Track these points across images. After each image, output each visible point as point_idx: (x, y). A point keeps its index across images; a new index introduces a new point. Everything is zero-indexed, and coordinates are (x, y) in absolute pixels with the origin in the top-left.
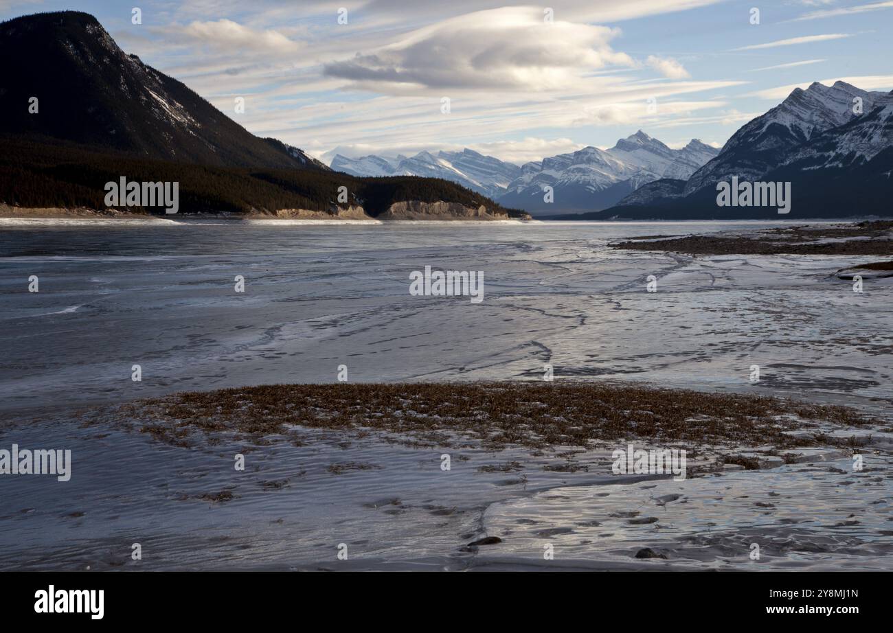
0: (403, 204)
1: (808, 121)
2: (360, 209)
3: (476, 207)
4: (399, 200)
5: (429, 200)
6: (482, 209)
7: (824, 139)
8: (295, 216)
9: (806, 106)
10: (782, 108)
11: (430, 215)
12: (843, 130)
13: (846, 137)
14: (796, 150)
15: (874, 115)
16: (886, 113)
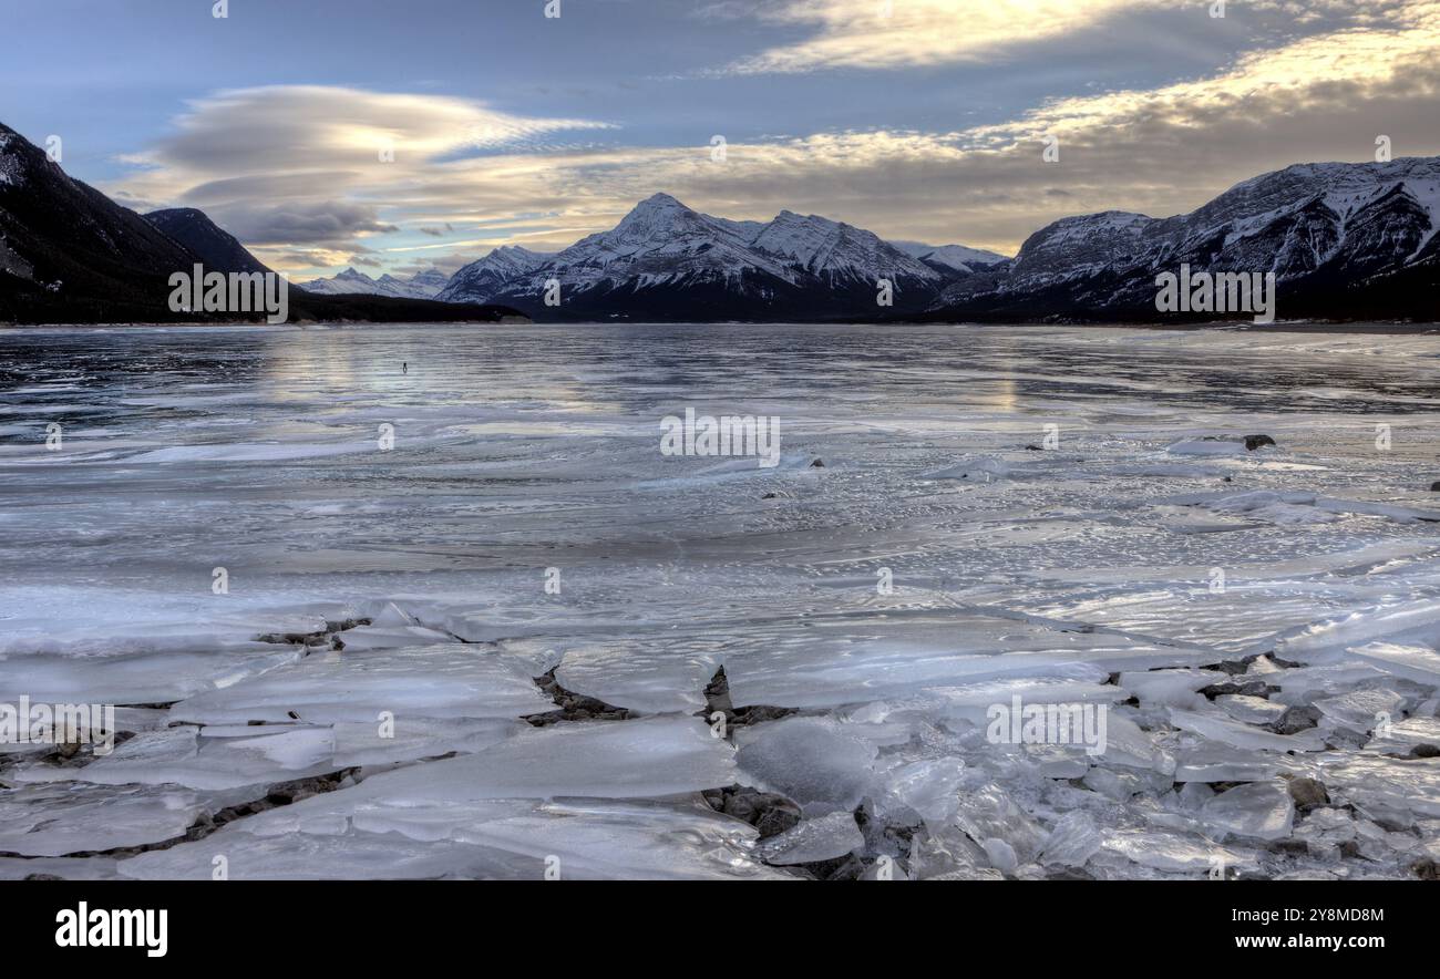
1: (502, 268)
9: (501, 258)
10: (487, 258)
12: (535, 273)
13: (537, 278)
14: (506, 285)
15: (550, 267)
16: (556, 267)
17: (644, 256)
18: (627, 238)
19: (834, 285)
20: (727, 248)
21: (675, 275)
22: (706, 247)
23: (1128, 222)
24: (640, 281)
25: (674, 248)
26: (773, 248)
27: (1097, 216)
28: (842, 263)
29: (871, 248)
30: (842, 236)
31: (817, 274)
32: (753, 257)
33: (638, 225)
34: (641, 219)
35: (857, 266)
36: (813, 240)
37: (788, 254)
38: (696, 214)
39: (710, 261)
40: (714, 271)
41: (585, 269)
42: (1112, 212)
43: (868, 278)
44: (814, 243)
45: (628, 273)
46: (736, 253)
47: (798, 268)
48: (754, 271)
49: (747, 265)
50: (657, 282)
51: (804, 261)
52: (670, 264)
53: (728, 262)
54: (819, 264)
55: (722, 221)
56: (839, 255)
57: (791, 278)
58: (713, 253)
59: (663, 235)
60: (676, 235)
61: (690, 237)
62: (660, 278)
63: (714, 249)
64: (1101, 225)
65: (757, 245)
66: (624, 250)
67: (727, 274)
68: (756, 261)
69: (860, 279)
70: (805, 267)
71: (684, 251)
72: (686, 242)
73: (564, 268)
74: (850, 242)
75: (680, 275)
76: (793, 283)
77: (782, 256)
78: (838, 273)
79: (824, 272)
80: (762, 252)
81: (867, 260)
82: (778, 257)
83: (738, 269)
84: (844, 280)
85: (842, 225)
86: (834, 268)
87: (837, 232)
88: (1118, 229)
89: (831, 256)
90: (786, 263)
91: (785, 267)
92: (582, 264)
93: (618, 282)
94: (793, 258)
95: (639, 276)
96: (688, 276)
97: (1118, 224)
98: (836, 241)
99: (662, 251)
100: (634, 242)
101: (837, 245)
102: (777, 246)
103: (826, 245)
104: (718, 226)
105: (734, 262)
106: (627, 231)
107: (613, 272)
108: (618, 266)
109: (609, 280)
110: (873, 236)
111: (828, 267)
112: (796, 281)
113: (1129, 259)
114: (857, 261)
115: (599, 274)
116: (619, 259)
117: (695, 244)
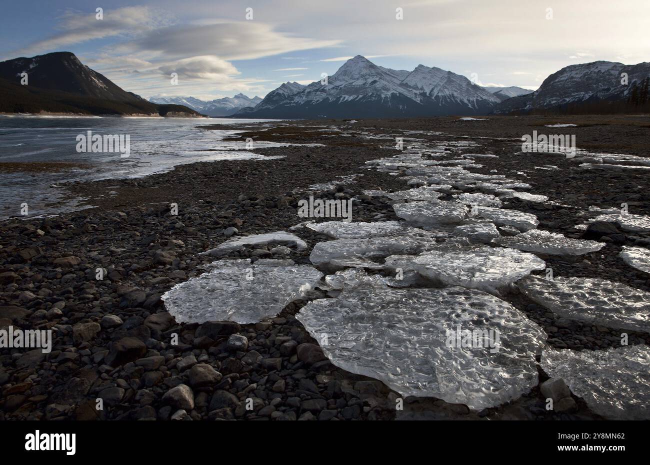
0: (171, 113)
1: (286, 92)
2: (158, 114)
3: (193, 114)
4: (169, 111)
5: (179, 111)
6: (195, 114)
7: (291, 98)
8: (138, 116)
9: (286, 88)
10: (280, 88)
11: (179, 116)
12: (296, 95)
13: (297, 97)
14: (283, 100)
15: (303, 92)
16: (306, 91)
17: (345, 87)
18: (341, 78)
19: (442, 103)
20: (385, 83)
21: (358, 96)
22: (375, 82)
23: (610, 67)
24: (342, 99)
25: (360, 82)
26: (412, 84)
27: (590, 64)
28: (447, 92)
29: (464, 85)
30: (449, 78)
31: (433, 98)
32: (400, 88)
33: (346, 71)
34: (348, 68)
35: (455, 94)
36: (434, 80)
37: (420, 86)
38: (376, 66)
39: (376, 89)
40: (377, 94)
41: (318, 93)
42: (600, 61)
43: (461, 101)
44: (434, 82)
45: (337, 95)
46: (390, 85)
47: (423, 94)
48: (398, 95)
49: (394, 92)
50: (349, 100)
51: (428, 91)
52: (356, 90)
53: (384, 90)
54: (435, 92)
55: (390, 70)
56: (446, 88)
57: (418, 100)
58: (377, 85)
59: (356, 77)
60: (363, 76)
61: (368, 76)
62: (352, 98)
63: (378, 83)
64: (592, 69)
65: (404, 83)
66: (338, 83)
67: (383, 96)
68: (401, 90)
69: (456, 101)
70: (428, 94)
71: (364, 84)
72: (366, 80)
73: (309, 92)
74: (453, 81)
75: (361, 96)
76: (419, 102)
77: (416, 88)
78: (444, 97)
79: (437, 97)
80: (405, 85)
81: (461, 91)
82: (414, 89)
83: (389, 94)
84: (447, 101)
85: (449, 72)
86: (442, 94)
87: (446, 76)
88: (603, 71)
89: (442, 89)
90: (418, 92)
91: (415, 94)
92: (317, 91)
93: (331, 99)
94: (422, 89)
95: (341, 97)
96: (364, 97)
97: (603, 69)
98: (445, 81)
99: (354, 84)
100: (344, 80)
101: (446, 83)
102: (414, 83)
103: (440, 83)
104: (387, 73)
105: (388, 90)
106: (341, 74)
107: (330, 94)
108: (332, 92)
109: (328, 98)
110: (466, 79)
111: (440, 94)
112: (421, 101)
113: (608, 89)
114: (456, 91)
115: (324, 95)
116: (333, 88)
117: (370, 80)
